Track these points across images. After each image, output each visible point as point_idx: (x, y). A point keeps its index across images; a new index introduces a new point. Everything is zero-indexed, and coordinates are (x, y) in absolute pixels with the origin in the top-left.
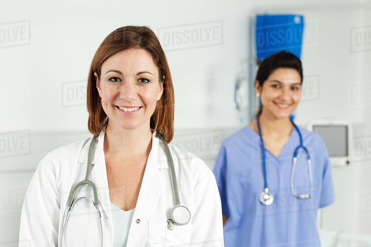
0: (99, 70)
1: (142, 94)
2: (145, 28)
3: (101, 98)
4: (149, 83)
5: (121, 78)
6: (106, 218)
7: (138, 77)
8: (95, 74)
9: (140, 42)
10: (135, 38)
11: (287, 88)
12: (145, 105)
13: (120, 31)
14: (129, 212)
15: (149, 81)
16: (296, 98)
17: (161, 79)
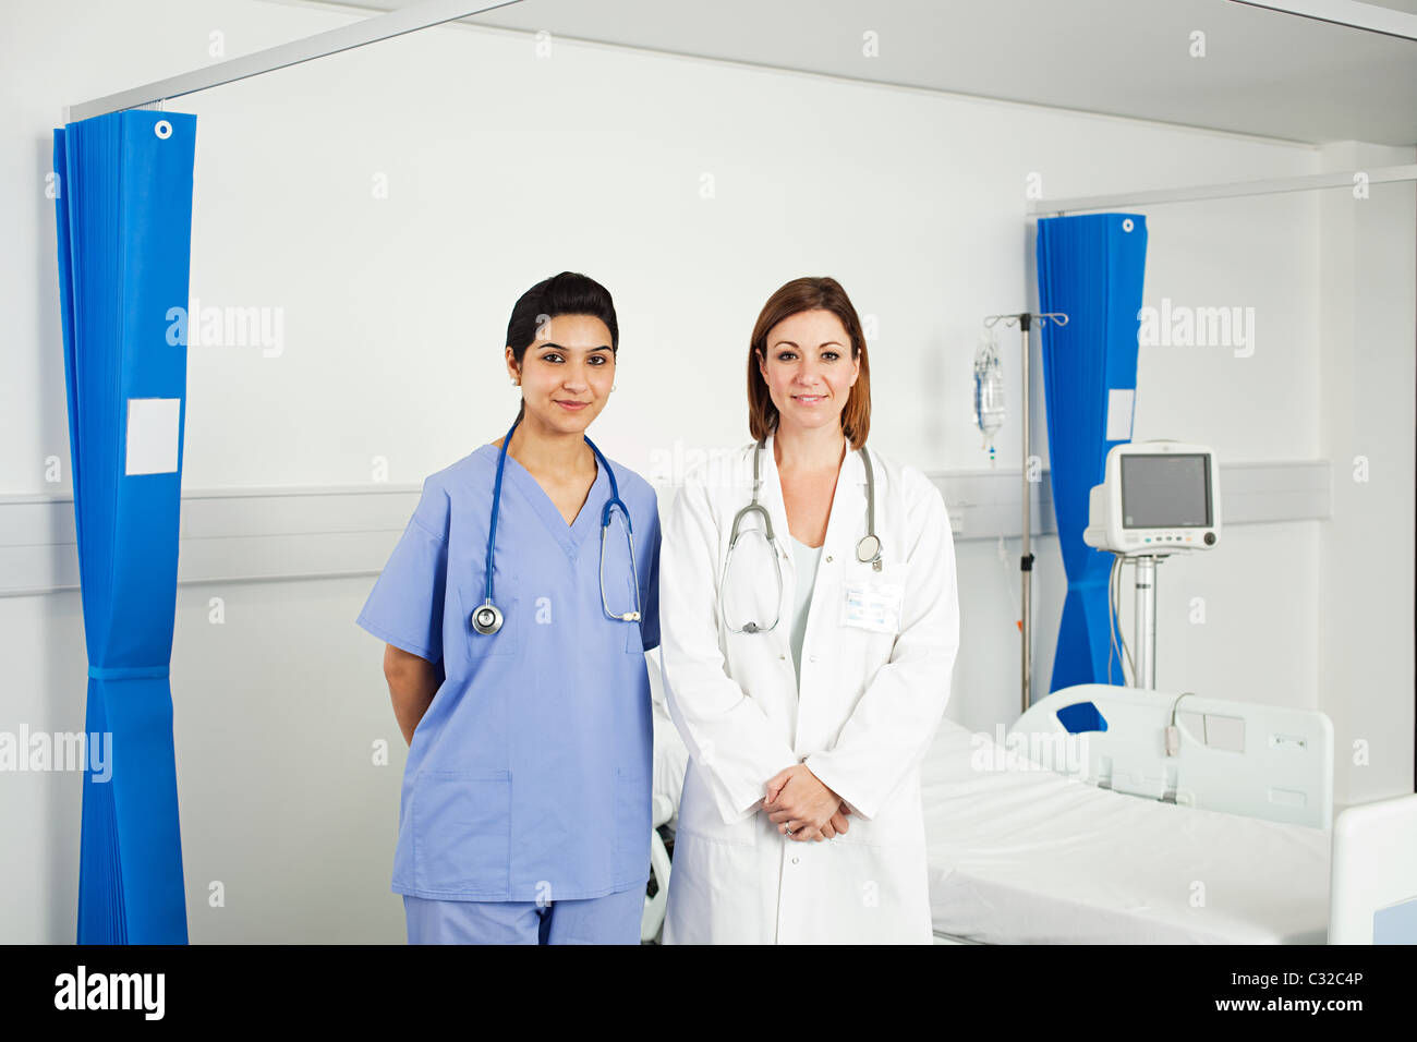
0: (762, 345)
1: (828, 376)
2: (828, 280)
3: (768, 387)
4: (839, 360)
5: (798, 354)
6: (786, 557)
7: (822, 351)
8: (758, 351)
9: (822, 299)
10: (812, 296)
11: (578, 361)
12: (833, 393)
13: (793, 286)
14: (817, 549)
15: (837, 356)
16: (599, 384)
17: (855, 353)
